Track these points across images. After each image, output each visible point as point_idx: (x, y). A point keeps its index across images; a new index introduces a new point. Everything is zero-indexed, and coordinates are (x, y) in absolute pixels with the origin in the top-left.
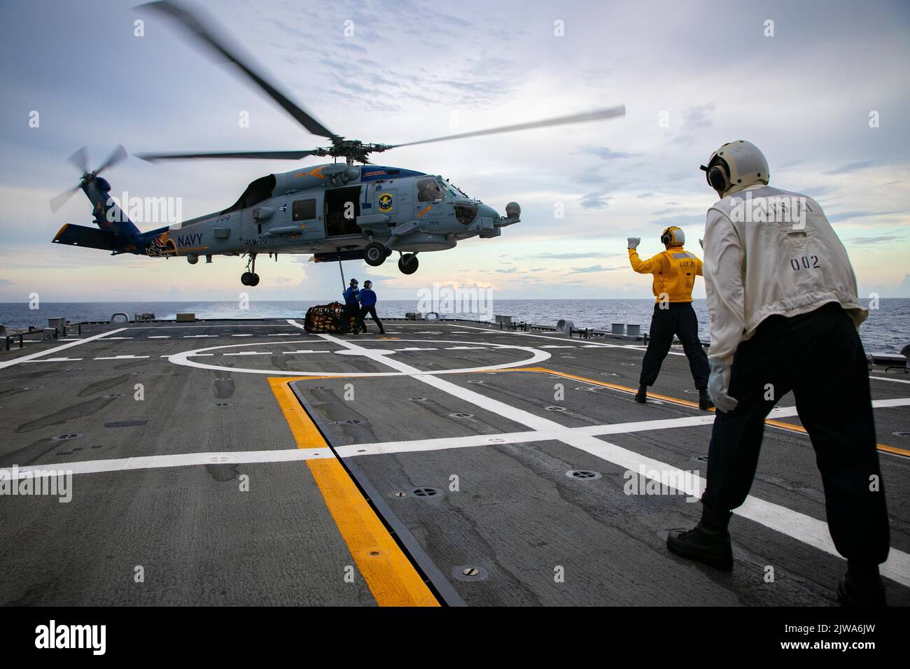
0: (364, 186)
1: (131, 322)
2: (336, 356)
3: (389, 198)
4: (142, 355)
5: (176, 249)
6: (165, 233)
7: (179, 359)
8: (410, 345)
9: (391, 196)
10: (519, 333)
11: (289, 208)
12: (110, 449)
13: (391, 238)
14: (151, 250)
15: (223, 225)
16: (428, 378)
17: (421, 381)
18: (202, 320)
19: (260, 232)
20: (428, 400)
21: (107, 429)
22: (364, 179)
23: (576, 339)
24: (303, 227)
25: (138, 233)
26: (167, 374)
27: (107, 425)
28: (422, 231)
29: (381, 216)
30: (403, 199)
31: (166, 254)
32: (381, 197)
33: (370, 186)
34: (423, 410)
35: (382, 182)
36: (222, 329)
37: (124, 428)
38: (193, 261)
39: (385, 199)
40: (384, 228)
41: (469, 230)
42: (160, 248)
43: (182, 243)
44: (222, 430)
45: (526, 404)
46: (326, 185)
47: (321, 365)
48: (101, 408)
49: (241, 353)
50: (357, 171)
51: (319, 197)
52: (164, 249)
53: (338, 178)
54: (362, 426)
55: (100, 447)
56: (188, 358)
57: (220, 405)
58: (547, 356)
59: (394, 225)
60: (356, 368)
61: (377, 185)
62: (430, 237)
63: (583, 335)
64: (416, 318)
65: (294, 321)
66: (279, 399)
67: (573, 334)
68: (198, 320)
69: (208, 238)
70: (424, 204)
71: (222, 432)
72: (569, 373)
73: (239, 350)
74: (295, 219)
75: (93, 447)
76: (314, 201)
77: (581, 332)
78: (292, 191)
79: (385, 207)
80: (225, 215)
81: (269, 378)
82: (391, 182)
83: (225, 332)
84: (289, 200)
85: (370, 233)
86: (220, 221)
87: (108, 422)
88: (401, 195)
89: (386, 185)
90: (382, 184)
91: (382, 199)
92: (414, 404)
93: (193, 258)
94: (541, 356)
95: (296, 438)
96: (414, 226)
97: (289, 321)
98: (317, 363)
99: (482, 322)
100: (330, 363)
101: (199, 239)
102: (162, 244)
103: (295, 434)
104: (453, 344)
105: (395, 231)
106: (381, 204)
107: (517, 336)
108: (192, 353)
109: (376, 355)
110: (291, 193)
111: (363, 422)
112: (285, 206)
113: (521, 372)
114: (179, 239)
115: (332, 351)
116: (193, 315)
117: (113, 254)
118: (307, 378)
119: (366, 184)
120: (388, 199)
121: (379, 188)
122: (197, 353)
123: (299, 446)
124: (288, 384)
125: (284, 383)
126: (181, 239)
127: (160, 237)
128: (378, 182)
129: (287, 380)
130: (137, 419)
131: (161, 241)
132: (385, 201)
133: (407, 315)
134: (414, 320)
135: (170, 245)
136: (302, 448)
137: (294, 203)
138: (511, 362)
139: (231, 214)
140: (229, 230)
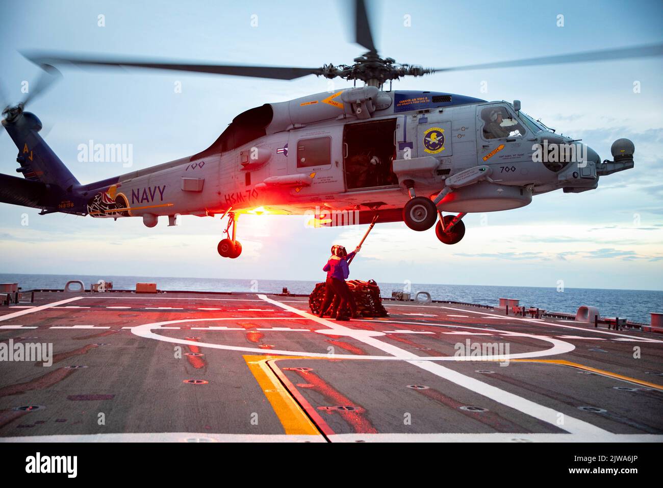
0: (401, 118)
1: (87, 291)
2: (316, 336)
3: (439, 134)
4: (101, 325)
5: (129, 207)
6: (114, 185)
7: (143, 331)
8: (401, 327)
9: (442, 131)
10: (529, 320)
11: (293, 151)
12: (75, 423)
13: (443, 191)
14: (95, 208)
15: (195, 174)
16: (426, 364)
17: (419, 367)
18: (163, 292)
19: (248, 182)
20: (430, 389)
21: (70, 402)
22: (400, 109)
23: (603, 330)
24: (313, 175)
25: (76, 186)
26: (131, 346)
27: (70, 398)
28: (491, 180)
29: (429, 159)
30: (460, 136)
31: (114, 213)
32: (426, 133)
33: (409, 119)
34: (426, 400)
35: (427, 111)
36: (186, 302)
37: (89, 402)
38: (151, 223)
39: (434, 135)
40: (432, 177)
41: (559, 179)
42: (106, 205)
43: (138, 199)
44: (198, 409)
45: (553, 401)
46: (345, 118)
47: (301, 345)
48: (63, 379)
49: (211, 328)
50: (388, 98)
51: (335, 134)
52: (111, 207)
53: (365, 107)
54: (357, 413)
55: (65, 420)
56: (153, 331)
57: (193, 381)
58: (571, 347)
59: (447, 172)
60: (341, 350)
61: (420, 116)
62: (500, 190)
63: (612, 326)
64: (404, 298)
65: (265, 296)
66: (258, 379)
67: (598, 324)
68: (159, 291)
69: (174, 192)
70: (493, 143)
71: (199, 412)
72: (604, 369)
73: (207, 324)
74: (300, 165)
75: (57, 421)
76: (328, 139)
77: (608, 322)
78: (296, 126)
79: (434, 146)
80: (198, 161)
81: (245, 356)
82: (441, 112)
83: (190, 305)
84: (292, 139)
85: (410, 184)
86: (190, 169)
87: (71, 394)
88: (457, 130)
89: (434, 116)
90: (426, 115)
91: (429, 135)
92: (414, 393)
93: (149, 219)
94: (561, 347)
95: (282, 422)
96: (480, 174)
97: (260, 296)
98: (298, 342)
99: (482, 306)
100: (311, 343)
101: (161, 194)
102: (109, 200)
103: (280, 418)
104: (451, 328)
105: (451, 181)
106: (427, 144)
107: (527, 323)
108: (157, 326)
109: (363, 336)
110: (295, 128)
111: (357, 409)
112: (286, 146)
113: (539, 364)
114: (134, 194)
115: (313, 330)
116: (155, 286)
117: (42, 213)
118: (288, 358)
119: (403, 116)
120: (438, 136)
121: (423, 121)
122: (162, 326)
123: (287, 432)
124: (266, 362)
125: (262, 363)
126: (136, 193)
127: (107, 190)
128: (421, 112)
129: (265, 358)
130: (103, 393)
131: (109, 196)
132: (433, 139)
133: (394, 294)
134: (401, 300)
135: (120, 201)
136: (290, 433)
137: (299, 144)
138: (525, 352)
139: (206, 160)
140: (204, 180)
